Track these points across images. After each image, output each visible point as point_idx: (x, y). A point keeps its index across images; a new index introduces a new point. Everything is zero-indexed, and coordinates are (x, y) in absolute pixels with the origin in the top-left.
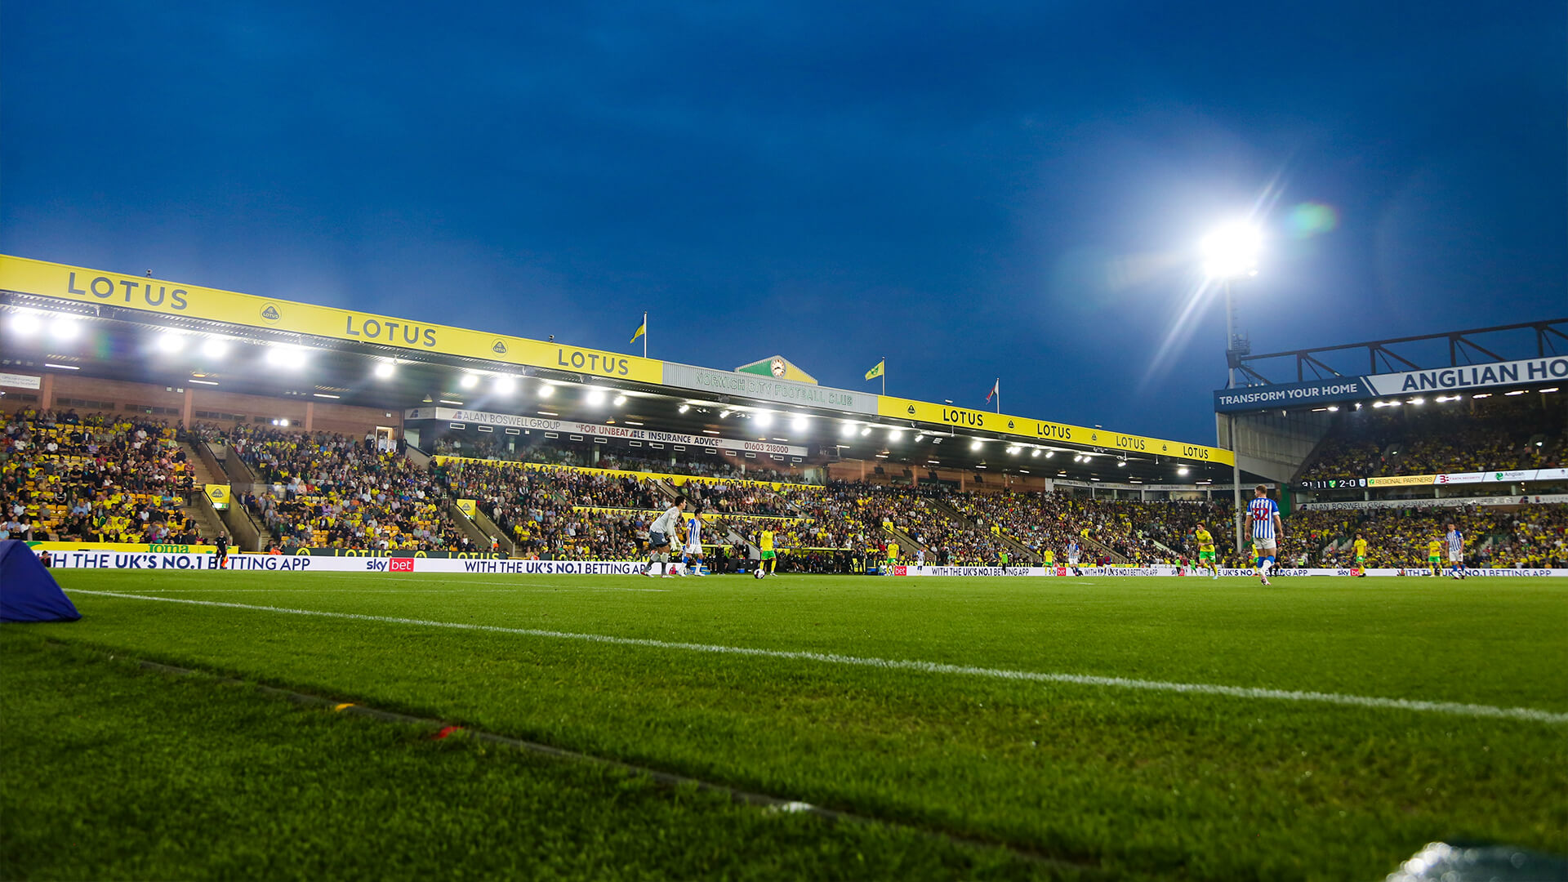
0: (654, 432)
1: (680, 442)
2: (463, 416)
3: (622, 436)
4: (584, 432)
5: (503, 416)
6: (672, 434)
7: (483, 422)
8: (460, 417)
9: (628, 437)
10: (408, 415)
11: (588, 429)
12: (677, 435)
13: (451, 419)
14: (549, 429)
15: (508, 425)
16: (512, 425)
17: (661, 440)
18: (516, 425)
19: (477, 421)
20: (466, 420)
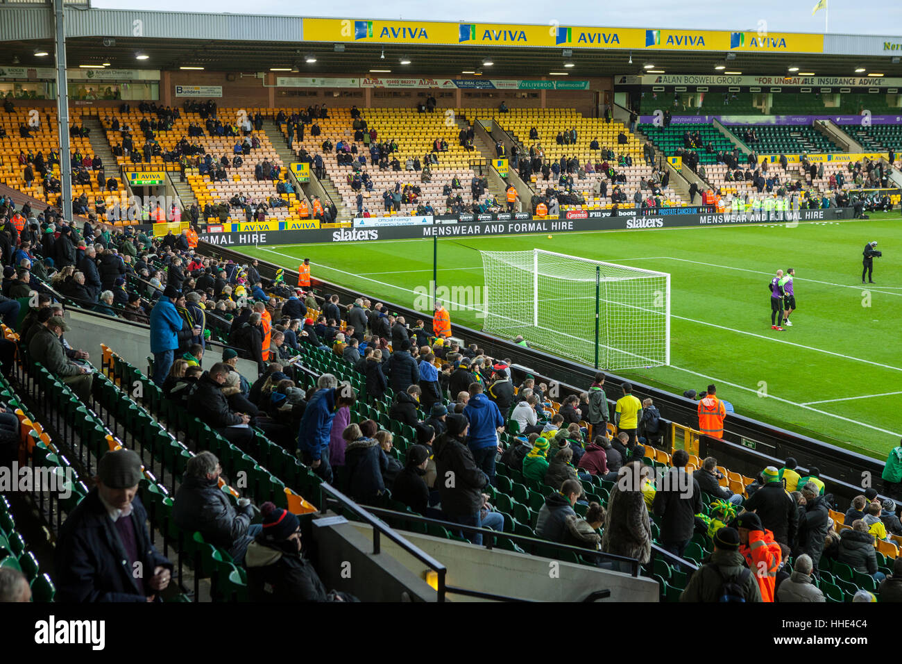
0: (823, 78)
1: (845, 85)
2: (662, 80)
3: (795, 85)
4: (762, 84)
5: (694, 76)
6: (839, 78)
7: (679, 83)
8: (660, 81)
9: (800, 85)
10: (618, 80)
11: (765, 81)
12: (843, 78)
13: (654, 84)
14: (733, 84)
15: (699, 84)
16: (702, 84)
17: (829, 85)
18: (705, 84)
19: (674, 83)
20: (665, 83)
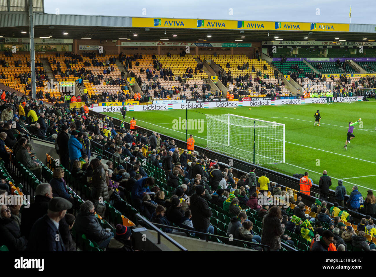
0: (349, 42)
1: (359, 45)
2: (282, 43)
3: (337, 45)
4: (324, 45)
5: (295, 41)
6: (356, 42)
7: (289, 44)
8: (281, 44)
9: (340, 45)
10: (263, 43)
11: (325, 43)
13: (278, 44)
14: (311, 45)
15: (297, 44)
16: (299, 44)
17: (352, 45)
18: (300, 44)
19: (287, 44)
20: (283, 44)
